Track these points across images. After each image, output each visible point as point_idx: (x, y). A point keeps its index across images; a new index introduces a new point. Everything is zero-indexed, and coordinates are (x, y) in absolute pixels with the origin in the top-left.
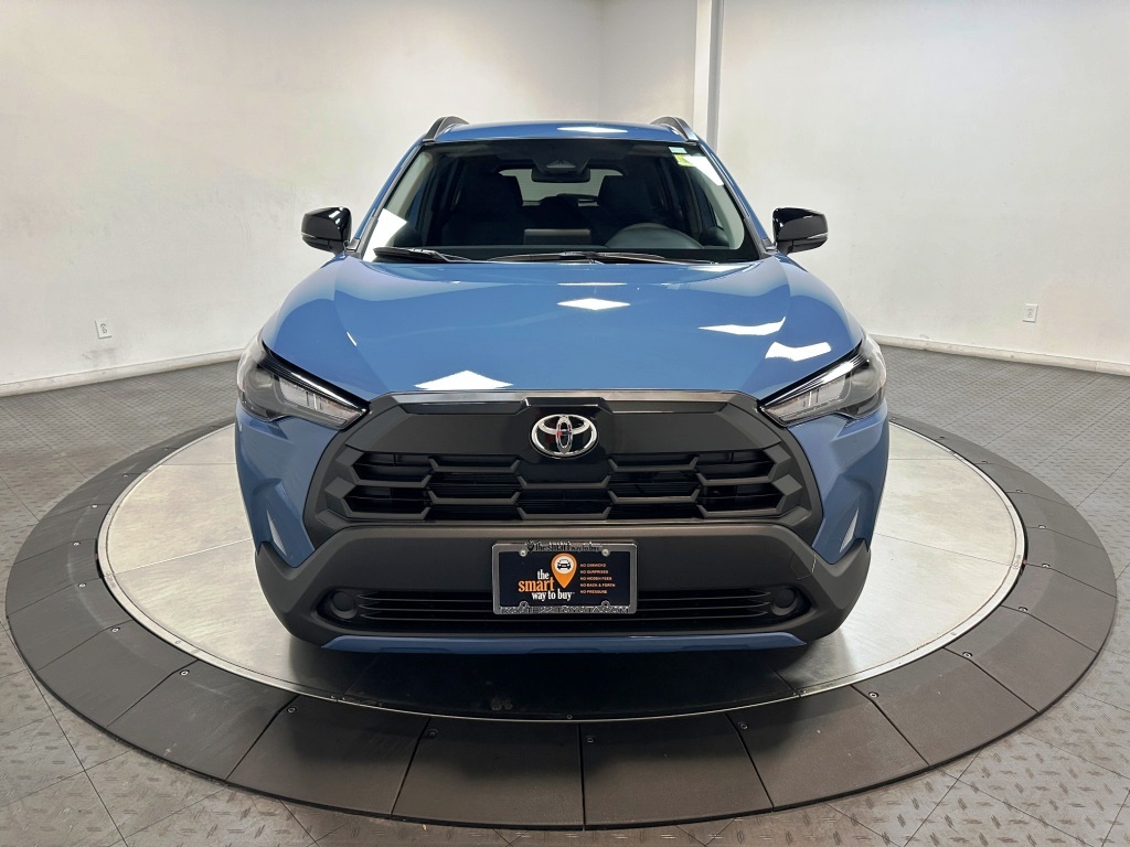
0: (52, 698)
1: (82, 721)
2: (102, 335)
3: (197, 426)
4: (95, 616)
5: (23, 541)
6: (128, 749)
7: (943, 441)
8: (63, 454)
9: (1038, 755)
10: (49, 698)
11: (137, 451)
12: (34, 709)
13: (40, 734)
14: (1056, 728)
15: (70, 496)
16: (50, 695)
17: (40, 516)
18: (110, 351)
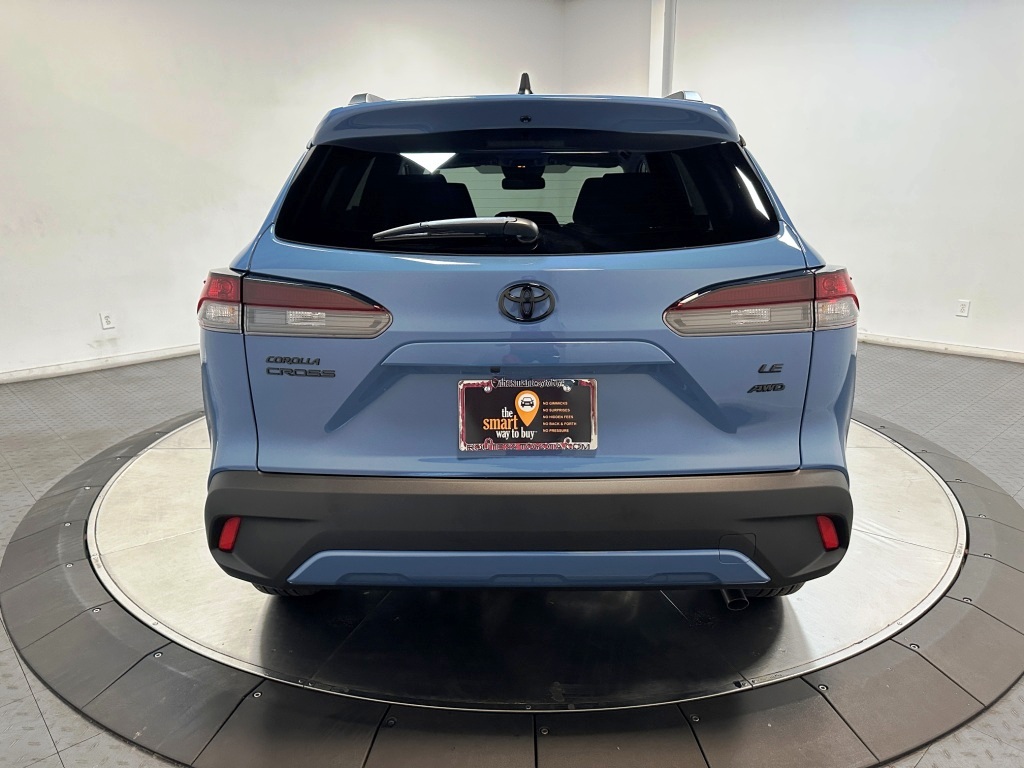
0: (34, 677)
1: (59, 701)
2: (106, 326)
3: (187, 412)
4: (79, 596)
5: (20, 520)
6: (100, 731)
7: (883, 430)
8: (64, 437)
9: (987, 752)
10: (31, 676)
11: (131, 435)
12: (15, 688)
13: (19, 714)
14: (1004, 723)
15: (67, 476)
16: (31, 674)
17: (38, 497)
18: (113, 340)
